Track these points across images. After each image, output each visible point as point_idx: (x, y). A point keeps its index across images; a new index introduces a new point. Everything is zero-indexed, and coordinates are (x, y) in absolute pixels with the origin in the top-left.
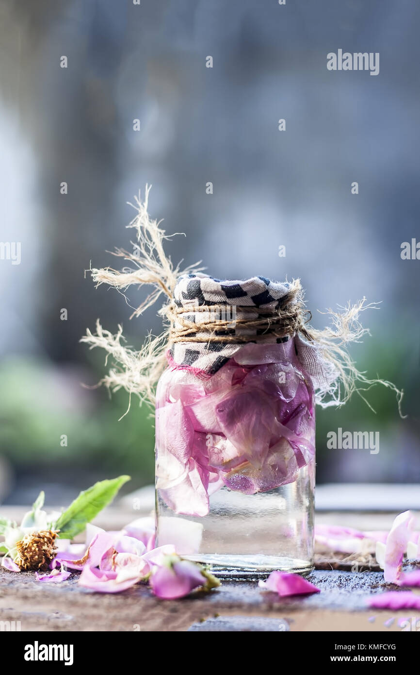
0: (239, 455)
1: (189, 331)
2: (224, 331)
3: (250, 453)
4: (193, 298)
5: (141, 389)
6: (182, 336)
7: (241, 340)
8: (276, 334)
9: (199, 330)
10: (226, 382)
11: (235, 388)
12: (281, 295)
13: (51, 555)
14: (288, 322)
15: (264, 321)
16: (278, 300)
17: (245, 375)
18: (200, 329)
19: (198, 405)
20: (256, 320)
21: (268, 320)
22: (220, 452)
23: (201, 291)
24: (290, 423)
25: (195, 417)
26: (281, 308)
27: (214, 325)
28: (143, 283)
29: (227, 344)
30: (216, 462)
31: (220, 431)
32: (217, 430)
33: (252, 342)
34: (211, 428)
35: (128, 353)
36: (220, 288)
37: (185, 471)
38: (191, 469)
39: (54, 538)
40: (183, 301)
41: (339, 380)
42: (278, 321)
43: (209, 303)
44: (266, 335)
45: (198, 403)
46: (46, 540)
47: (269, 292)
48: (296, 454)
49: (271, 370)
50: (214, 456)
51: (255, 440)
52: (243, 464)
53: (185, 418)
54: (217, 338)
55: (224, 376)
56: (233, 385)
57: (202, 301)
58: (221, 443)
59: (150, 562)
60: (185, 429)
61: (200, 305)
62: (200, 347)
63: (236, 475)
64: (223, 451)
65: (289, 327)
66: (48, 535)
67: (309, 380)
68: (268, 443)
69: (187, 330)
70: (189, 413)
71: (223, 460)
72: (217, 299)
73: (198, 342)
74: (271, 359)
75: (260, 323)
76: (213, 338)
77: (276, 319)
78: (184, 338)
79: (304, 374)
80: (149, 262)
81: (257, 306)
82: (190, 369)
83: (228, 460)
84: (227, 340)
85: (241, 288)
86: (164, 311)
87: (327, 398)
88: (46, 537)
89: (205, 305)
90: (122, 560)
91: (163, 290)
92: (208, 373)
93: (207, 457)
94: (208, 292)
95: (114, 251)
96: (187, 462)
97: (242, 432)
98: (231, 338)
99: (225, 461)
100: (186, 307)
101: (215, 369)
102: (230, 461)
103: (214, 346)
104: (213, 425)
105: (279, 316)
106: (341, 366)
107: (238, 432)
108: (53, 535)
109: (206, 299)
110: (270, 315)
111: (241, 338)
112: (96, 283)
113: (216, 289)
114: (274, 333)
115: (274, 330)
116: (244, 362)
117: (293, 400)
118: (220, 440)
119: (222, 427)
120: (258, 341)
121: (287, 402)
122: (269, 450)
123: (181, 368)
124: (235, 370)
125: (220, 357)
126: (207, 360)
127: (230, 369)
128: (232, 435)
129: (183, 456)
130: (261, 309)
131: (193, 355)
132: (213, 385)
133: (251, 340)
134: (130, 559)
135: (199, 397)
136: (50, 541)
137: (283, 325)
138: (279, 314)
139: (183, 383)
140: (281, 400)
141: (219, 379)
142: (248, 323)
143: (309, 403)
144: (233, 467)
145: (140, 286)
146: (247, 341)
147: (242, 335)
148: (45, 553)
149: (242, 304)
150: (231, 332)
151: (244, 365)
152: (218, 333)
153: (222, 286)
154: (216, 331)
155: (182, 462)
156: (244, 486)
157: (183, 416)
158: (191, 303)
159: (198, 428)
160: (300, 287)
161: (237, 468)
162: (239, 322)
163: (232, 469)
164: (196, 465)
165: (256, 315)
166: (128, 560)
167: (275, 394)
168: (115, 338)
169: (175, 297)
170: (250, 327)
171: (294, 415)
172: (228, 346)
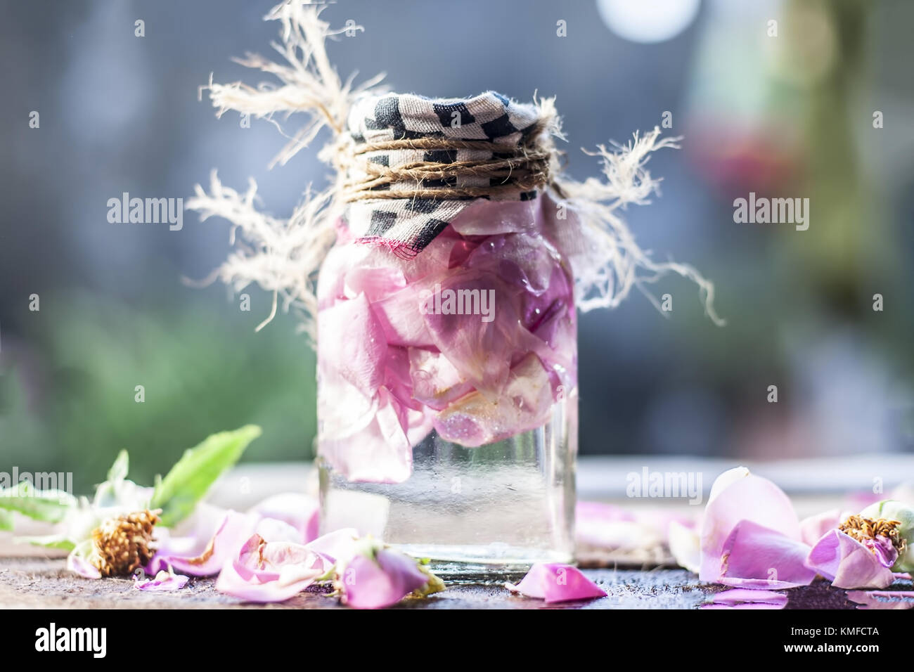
0: (461, 381)
1: (379, 181)
2: (440, 180)
3: (480, 378)
4: (385, 126)
5: (287, 282)
6: (367, 189)
7: (465, 193)
8: (520, 185)
9: (396, 178)
10: (440, 263)
11: (455, 272)
12: (527, 123)
13: (150, 551)
14: (537, 166)
15: (502, 164)
16: (522, 131)
17: (469, 253)
18: (398, 177)
19: (395, 301)
20: (489, 161)
21: (509, 162)
22: (429, 377)
23: (400, 116)
24: (541, 329)
25: (387, 321)
26: (526, 143)
27: (422, 170)
28: (293, 109)
29: (443, 201)
30: (424, 393)
31: (430, 342)
32: (425, 341)
33: (483, 197)
34: (416, 338)
35: (268, 223)
36: (432, 109)
37: (370, 409)
38: (382, 406)
39: (153, 522)
40: (368, 133)
41: (610, 264)
42: (524, 163)
43: (412, 135)
44: (506, 187)
45: (393, 298)
46: (139, 526)
47: (508, 118)
48: (550, 380)
49: (512, 244)
50: (421, 382)
51: (488, 356)
52: (468, 395)
53: (373, 323)
54: (427, 191)
55: (436, 254)
56: (451, 267)
57: (401, 131)
58: (428, 363)
59: (323, 555)
60: (372, 340)
61: (397, 138)
62: (398, 206)
63: (457, 413)
64: (434, 376)
65: (541, 173)
66: (143, 518)
67: (567, 263)
68: (508, 360)
69: (374, 179)
70: (379, 315)
71: (435, 390)
72: (425, 127)
73: (394, 198)
74: (510, 226)
75: (495, 167)
76: (420, 191)
77: (520, 160)
78: (369, 193)
79: (560, 252)
80: (301, 74)
81: (490, 140)
82: (382, 241)
83: (443, 390)
84: (443, 195)
85: (466, 109)
86: (326, 154)
87: (593, 292)
88: (140, 522)
89: (405, 138)
90: (275, 552)
91: (326, 121)
92: (413, 247)
93: (408, 385)
94: (411, 117)
95: (245, 58)
96: (376, 395)
97: (467, 344)
98: (449, 191)
99: (438, 392)
100: (370, 143)
101: (423, 241)
102: (446, 391)
103: (422, 204)
104: (418, 332)
105: (523, 155)
106: (612, 242)
107: (461, 344)
108: (151, 519)
109: (407, 127)
110: (510, 155)
111: (466, 191)
112: (218, 109)
113: (425, 112)
114: (517, 183)
115: (516, 179)
116: (468, 231)
117: (545, 294)
118: (428, 357)
119: (434, 337)
120: (492, 197)
121: (538, 295)
122: (510, 372)
123: (366, 241)
124: (454, 243)
125: (432, 222)
126: (409, 227)
127: (445, 242)
128: (449, 350)
129: (369, 384)
130: (495, 144)
131: (387, 219)
132: (419, 268)
133: (481, 194)
134: (289, 551)
135: (394, 288)
136: (147, 528)
137: (531, 172)
138: (525, 153)
139: (367, 267)
140: (527, 292)
141: (429, 258)
142: (477, 166)
143: (569, 299)
144: (453, 401)
145: (289, 114)
146: (475, 196)
147: (468, 187)
148: (140, 548)
149: (467, 137)
150: (451, 181)
151: (467, 236)
152: (427, 183)
153: (435, 106)
154: (425, 181)
155: (365, 395)
156: (467, 432)
157: (369, 321)
158: (382, 135)
159: (393, 339)
160: (554, 112)
161: (458, 403)
162: (463, 165)
163: (450, 405)
164: (389, 399)
165: (488, 155)
166: (285, 553)
167: (519, 283)
168: (244, 201)
169: (351, 127)
170: (480, 173)
171: (546, 317)
172: (445, 203)
